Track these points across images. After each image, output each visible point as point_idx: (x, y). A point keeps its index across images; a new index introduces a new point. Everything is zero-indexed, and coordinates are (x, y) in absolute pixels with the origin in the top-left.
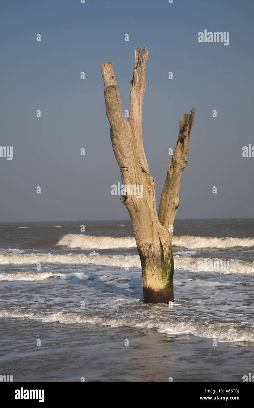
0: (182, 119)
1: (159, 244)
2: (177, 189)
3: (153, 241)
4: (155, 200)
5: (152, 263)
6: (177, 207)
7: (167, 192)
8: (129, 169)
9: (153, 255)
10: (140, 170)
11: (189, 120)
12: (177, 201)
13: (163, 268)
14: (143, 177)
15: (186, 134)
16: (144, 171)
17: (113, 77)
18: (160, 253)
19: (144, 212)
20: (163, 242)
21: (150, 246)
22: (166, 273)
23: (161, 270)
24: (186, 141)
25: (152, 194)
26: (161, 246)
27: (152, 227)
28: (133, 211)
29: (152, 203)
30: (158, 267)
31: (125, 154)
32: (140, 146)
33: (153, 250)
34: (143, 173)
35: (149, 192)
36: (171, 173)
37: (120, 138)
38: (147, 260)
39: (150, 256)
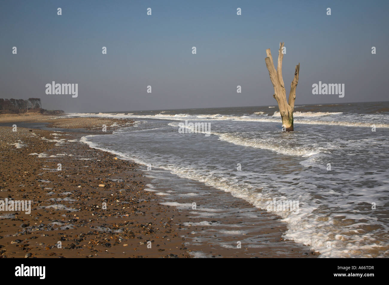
0: (296, 67)
1: (287, 112)
2: (294, 92)
3: (285, 111)
4: (286, 96)
5: (285, 118)
6: (295, 99)
7: (291, 94)
8: (276, 86)
9: (285, 115)
10: (280, 86)
11: (298, 67)
12: (294, 96)
13: (289, 120)
14: (281, 88)
15: (297, 72)
16: (282, 86)
17: (270, 54)
18: (288, 115)
19: (281, 101)
20: (289, 111)
21: (284, 112)
22: (290, 122)
23: (288, 121)
24: (297, 75)
25: (284, 94)
26: (288, 113)
27: (285, 106)
28: (278, 100)
29: (284, 97)
30: (287, 120)
31: (274, 80)
32: (281, 77)
33: (285, 114)
34: (281, 87)
35: (283, 94)
36: (292, 86)
37: (272, 75)
38: (283, 117)
39: (284, 116)
